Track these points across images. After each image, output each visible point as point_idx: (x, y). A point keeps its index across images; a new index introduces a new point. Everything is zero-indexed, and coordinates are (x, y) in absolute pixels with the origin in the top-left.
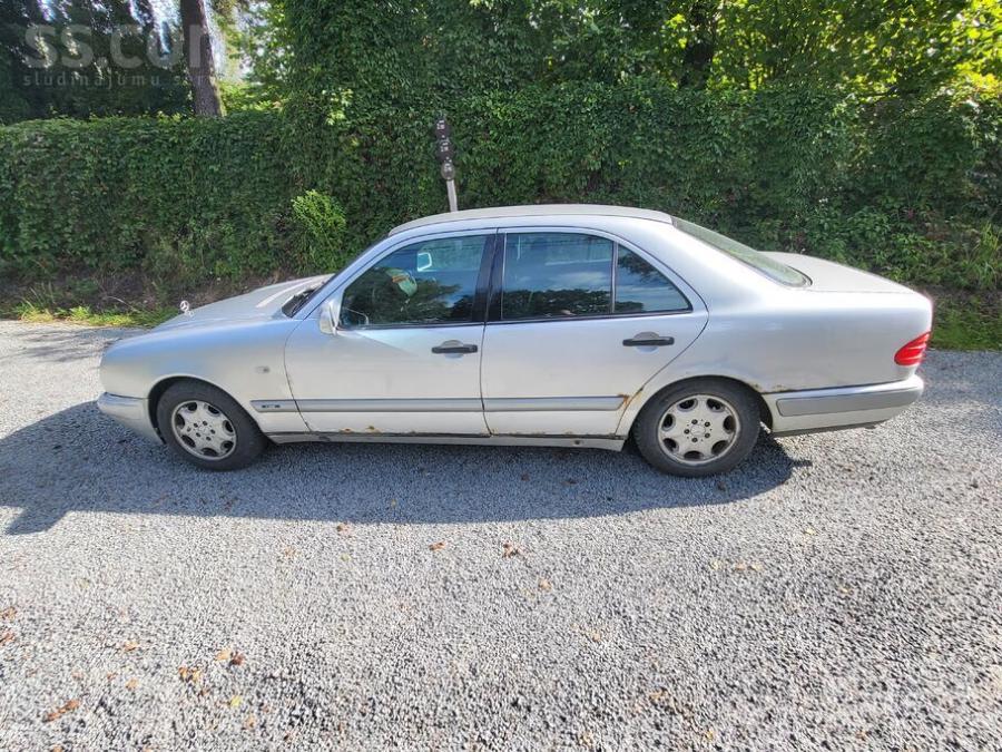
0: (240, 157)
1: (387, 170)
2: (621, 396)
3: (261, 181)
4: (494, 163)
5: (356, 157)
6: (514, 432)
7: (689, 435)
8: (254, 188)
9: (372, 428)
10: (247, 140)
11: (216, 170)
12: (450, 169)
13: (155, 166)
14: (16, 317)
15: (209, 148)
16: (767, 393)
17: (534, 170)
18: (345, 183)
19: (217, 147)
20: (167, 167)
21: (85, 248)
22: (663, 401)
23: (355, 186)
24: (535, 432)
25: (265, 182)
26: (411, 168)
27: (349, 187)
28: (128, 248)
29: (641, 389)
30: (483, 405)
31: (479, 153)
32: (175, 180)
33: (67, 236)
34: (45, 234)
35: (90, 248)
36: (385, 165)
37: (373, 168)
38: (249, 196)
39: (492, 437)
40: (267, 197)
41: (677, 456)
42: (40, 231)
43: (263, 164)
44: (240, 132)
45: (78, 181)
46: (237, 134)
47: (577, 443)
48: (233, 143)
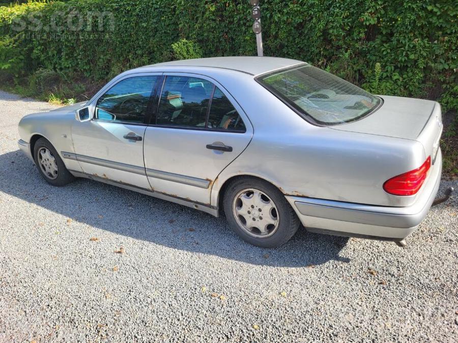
0: (157, 18)
1: (232, 26)
2: (207, 180)
3: (165, 32)
4: (299, 20)
5: (213, 17)
6: (163, 192)
7: (250, 215)
8: (161, 37)
9: (105, 175)
10: (162, 8)
11: (145, 26)
12: (258, 26)
13: (118, 23)
14: (47, 101)
15: (143, 13)
16: (288, 195)
17: (321, 26)
18: (206, 34)
19: (147, 12)
20: (123, 24)
21: (85, 68)
22: (233, 188)
23: (211, 36)
24: (173, 194)
25: (167, 33)
26: (245, 24)
27: (208, 36)
28: (103, 69)
29: (217, 178)
30: (145, 171)
31: (288, 13)
32: (126, 31)
33: (79, 60)
34: (71, 59)
35: (87, 67)
36: (231, 23)
37: (223, 24)
38: (157, 41)
39: (155, 193)
40: (167, 42)
41: (246, 229)
42: (69, 57)
43: (167, 22)
44: (159, 4)
45: (85, 31)
46: (157, 4)
47: (196, 206)
48: (154, 10)
